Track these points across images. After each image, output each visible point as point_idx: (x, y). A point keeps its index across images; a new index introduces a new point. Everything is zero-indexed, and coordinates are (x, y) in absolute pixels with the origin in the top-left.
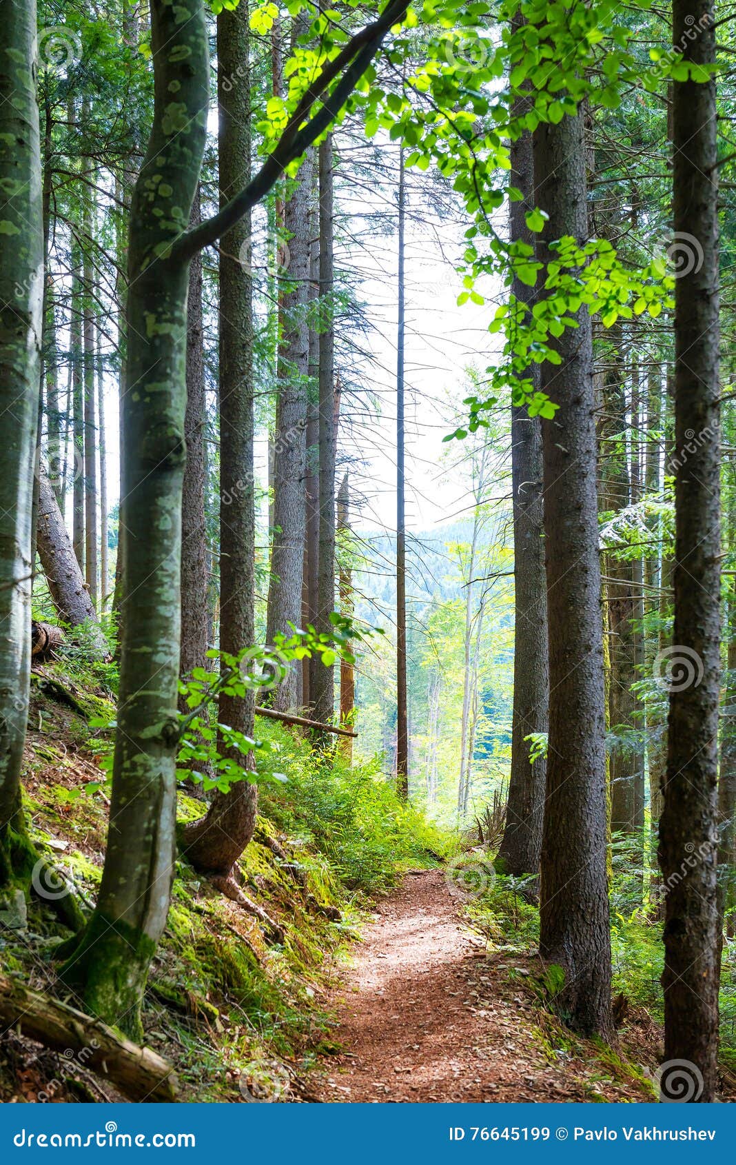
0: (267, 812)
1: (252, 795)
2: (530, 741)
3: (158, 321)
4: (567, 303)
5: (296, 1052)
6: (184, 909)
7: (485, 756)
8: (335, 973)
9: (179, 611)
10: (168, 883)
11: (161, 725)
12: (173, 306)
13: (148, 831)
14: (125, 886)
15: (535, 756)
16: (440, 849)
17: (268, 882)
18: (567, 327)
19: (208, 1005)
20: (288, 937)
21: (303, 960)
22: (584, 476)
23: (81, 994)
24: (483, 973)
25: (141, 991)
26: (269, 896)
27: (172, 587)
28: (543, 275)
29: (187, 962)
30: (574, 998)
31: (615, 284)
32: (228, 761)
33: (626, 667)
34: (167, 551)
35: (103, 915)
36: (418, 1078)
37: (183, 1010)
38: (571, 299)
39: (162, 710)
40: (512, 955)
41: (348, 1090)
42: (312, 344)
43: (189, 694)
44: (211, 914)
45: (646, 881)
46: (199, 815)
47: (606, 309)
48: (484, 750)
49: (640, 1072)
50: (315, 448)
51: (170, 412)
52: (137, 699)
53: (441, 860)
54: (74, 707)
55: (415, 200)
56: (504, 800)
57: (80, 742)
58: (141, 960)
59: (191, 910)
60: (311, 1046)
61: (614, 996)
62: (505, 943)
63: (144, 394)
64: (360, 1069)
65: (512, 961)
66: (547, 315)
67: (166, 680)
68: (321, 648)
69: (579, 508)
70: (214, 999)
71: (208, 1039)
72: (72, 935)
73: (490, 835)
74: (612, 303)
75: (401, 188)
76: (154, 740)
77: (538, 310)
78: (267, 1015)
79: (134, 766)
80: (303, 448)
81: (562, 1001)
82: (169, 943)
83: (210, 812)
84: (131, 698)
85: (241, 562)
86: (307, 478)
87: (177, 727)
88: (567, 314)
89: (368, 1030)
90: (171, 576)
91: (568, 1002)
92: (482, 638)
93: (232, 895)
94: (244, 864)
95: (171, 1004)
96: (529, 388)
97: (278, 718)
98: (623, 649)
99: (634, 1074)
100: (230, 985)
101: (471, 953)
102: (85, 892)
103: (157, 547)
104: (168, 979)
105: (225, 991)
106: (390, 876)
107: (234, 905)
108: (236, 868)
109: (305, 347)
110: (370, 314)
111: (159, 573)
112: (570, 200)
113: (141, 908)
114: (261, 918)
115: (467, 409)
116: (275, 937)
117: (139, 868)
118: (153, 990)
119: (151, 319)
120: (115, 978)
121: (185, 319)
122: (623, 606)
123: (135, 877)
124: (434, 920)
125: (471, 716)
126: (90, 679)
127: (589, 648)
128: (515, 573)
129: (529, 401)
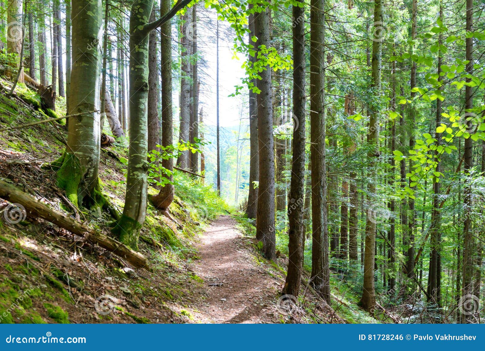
0: (178, 195)
1: (173, 189)
2: (254, 183)
3: (139, 48)
4: (264, 63)
5: (186, 258)
6: (152, 218)
7: (243, 188)
8: (198, 239)
9: (147, 133)
10: (145, 209)
11: (142, 164)
12: (144, 45)
13: (138, 193)
14: (131, 208)
15: (255, 187)
16: (229, 210)
17: (178, 214)
18: (263, 70)
19: (159, 244)
20: (184, 228)
21: (188, 235)
22: (269, 114)
23: (118, 237)
24: (240, 242)
25: (137, 238)
26: (178, 217)
27: (145, 125)
28: (257, 54)
29: (153, 232)
30: (265, 250)
31: (277, 60)
32: (164, 178)
33: (281, 169)
34: (143, 115)
35: (125, 215)
36: (221, 267)
37: (151, 245)
38: (265, 62)
39: (142, 160)
40: (249, 238)
41: (201, 269)
42: (191, 69)
43: (151, 157)
44: (160, 220)
45: (286, 224)
46: (157, 193)
47: (274, 66)
48: (242, 187)
49: (283, 269)
50: (192, 98)
51: (143, 75)
52: (135, 156)
53: (229, 213)
54: (118, 160)
55: (221, 35)
56: (247, 200)
57: (119, 169)
58: (137, 229)
59: (154, 218)
60: (190, 257)
61: (276, 251)
62: (247, 235)
63: (135, 68)
64: (205, 264)
65: (249, 240)
66: (258, 66)
67: (143, 152)
68: (191, 148)
69: (268, 123)
70: (161, 242)
71: (159, 252)
72: (115, 221)
73: (244, 208)
74: (276, 65)
75: (218, 31)
76: (140, 168)
77: (255, 64)
78: (177, 248)
79: (134, 175)
80: (189, 98)
81: (262, 250)
82: (147, 226)
83: (160, 193)
84: (132, 155)
85: (168, 124)
86: (190, 106)
87: (147, 166)
88: (263, 66)
89: (207, 254)
90: (145, 122)
91: (264, 251)
92: (242, 157)
93: (167, 216)
94: (171, 208)
95: (148, 243)
96: (253, 85)
97: (181, 170)
98: (280, 164)
99: (281, 270)
100: (166, 239)
101: (237, 237)
102: (120, 210)
103: (140, 113)
104: (146, 236)
105: (164, 240)
106: (214, 216)
107: (168, 218)
108: (168, 209)
109: (189, 70)
110: (208, 64)
111: (141, 121)
112: (265, 39)
113: (137, 215)
114: (176, 223)
115: (235, 88)
116: (180, 228)
117: (136, 204)
118: (141, 238)
119: (137, 47)
120: (129, 234)
121: (148, 49)
122: (281, 152)
123: (135, 206)
124: (227, 228)
125: (239, 177)
126: (123, 153)
127: (270, 160)
128: (250, 139)
129: (253, 88)
